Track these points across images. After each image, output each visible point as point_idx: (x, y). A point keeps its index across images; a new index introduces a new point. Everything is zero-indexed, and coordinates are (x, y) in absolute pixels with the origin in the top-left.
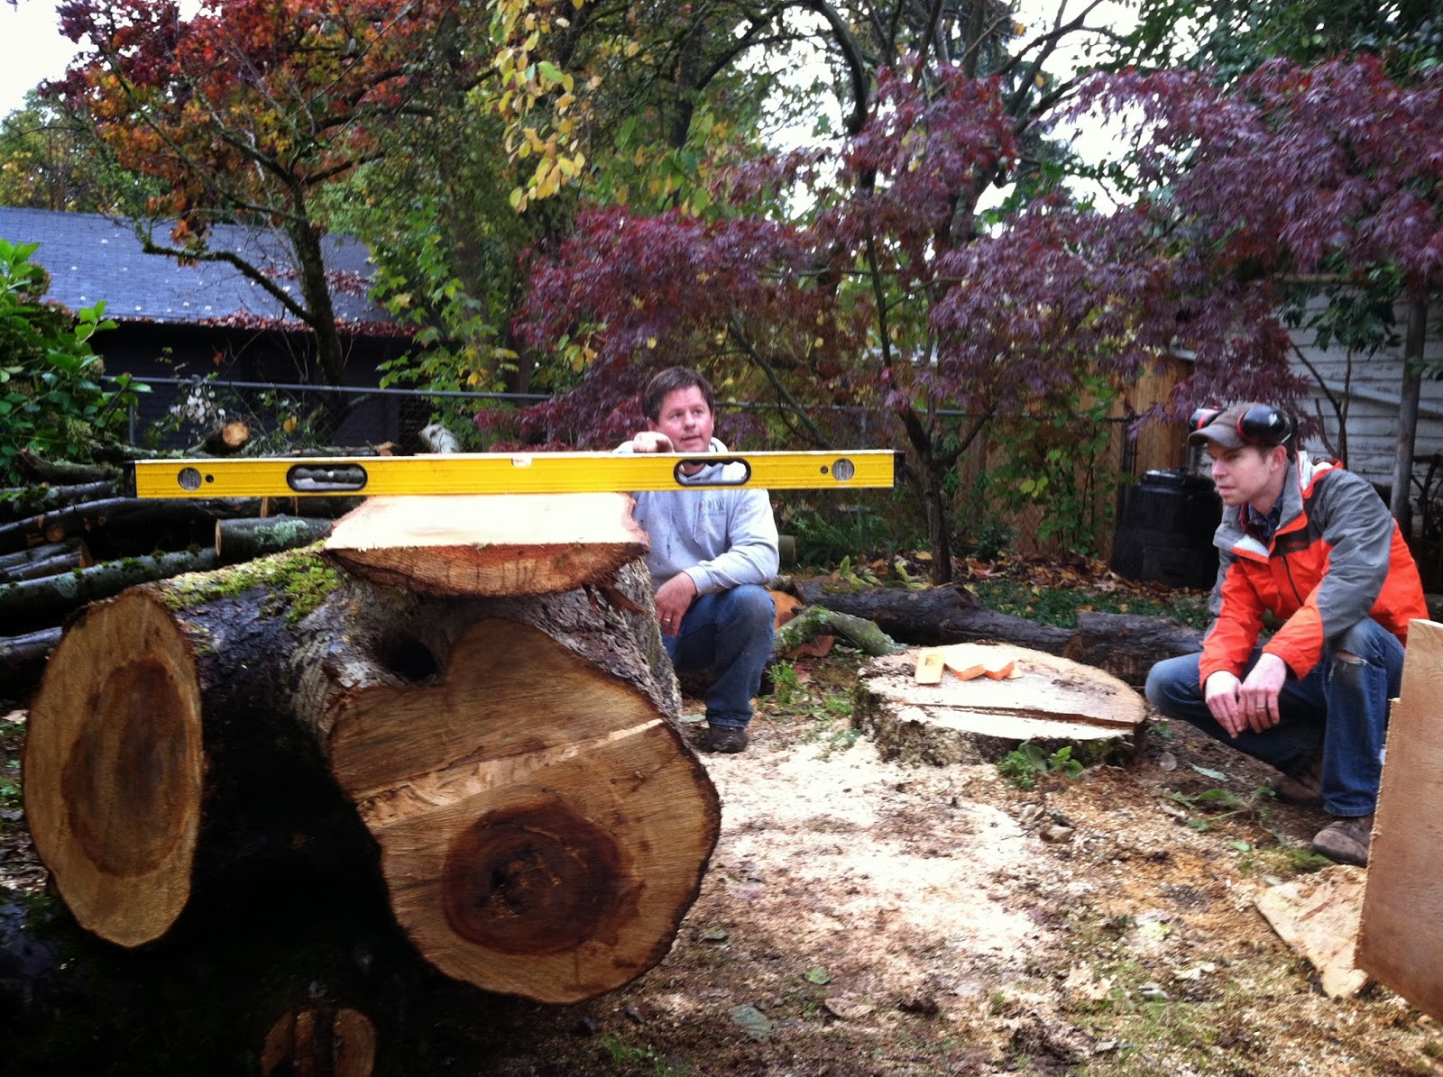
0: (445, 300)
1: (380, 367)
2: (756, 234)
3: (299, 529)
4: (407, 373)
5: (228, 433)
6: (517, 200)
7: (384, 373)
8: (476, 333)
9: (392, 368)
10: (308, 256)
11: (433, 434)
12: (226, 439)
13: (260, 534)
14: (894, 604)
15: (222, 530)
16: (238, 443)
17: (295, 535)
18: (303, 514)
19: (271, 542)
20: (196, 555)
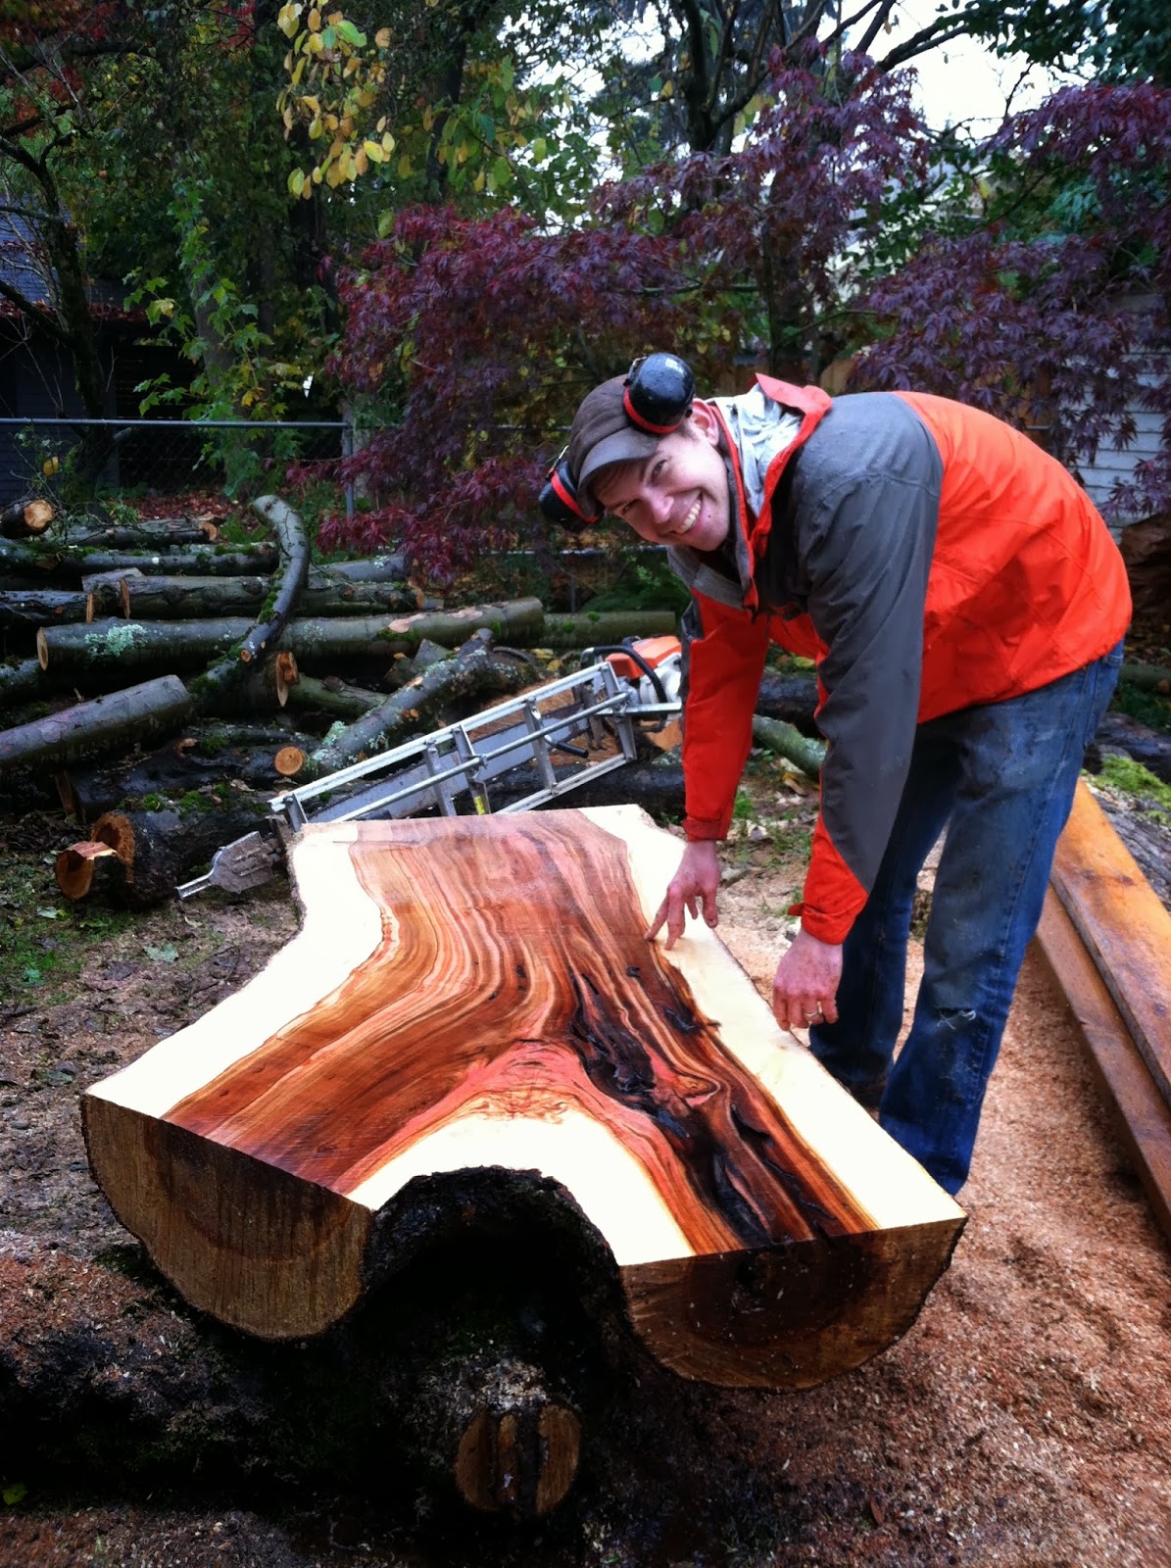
0: (213, 304)
1: (138, 388)
2: (623, 251)
3: (136, 635)
4: (169, 394)
5: (31, 513)
6: (298, 184)
7: (144, 394)
8: (249, 343)
9: (151, 389)
10: (64, 263)
11: (269, 507)
12: (29, 521)
13: (93, 644)
14: (800, 694)
15: (47, 640)
16: (42, 525)
17: (131, 642)
18: (137, 616)
19: (105, 652)
20: (17, 669)
